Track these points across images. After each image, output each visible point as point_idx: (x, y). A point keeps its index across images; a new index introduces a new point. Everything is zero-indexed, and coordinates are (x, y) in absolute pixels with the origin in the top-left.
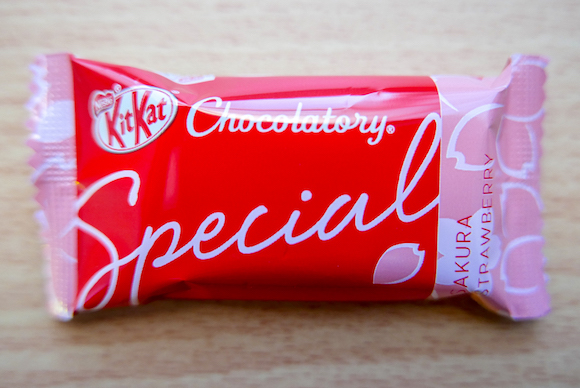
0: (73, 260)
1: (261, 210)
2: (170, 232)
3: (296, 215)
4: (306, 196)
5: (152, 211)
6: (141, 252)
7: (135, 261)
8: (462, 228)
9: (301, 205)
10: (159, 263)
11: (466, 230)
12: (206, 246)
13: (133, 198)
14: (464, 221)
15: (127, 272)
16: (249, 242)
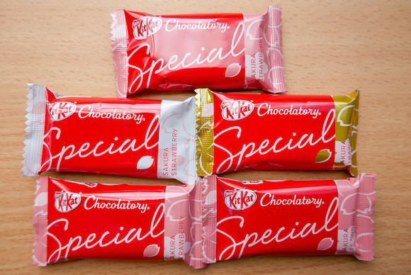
0: (46, 246)
2: (78, 240)
4: (122, 228)
5: (72, 233)
6: (69, 246)
7: (66, 248)
9: (120, 232)
10: (74, 249)
11: (173, 240)
12: (89, 244)
13: (66, 228)
15: (64, 251)
16: (103, 243)
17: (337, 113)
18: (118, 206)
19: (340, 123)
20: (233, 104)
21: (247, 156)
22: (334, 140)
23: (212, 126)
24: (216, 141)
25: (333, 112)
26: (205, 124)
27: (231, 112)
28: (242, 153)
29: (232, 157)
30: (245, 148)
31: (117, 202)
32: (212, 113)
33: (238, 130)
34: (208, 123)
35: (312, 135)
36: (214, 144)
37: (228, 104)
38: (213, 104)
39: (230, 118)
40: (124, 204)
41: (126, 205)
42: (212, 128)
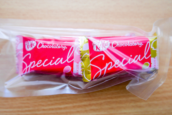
0: (22, 67)
1: (47, 60)
3: (52, 61)
4: (54, 58)
5: (32, 60)
6: (30, 66)
8: (77, 64)
9: (53, 59)
10: (32, 67)
11: (78, 64)
12: (39, 65)
14: (78, 63)
15: (28, 68)
16: (45, 65)
17: (151, 44)
18: (52, 47)
19: (152, 48)
20: (99, 43)
21: (109, 69)
22: (150, 57)
23: (89, 55)
24: (92, 63)
25: (149, 43)
26: (85, 54)
27: (98, 47)
28: (106, 68)
29: (101, 70)
30: (107, 65)
31: (52, 45)
32: (88, 48)
33: (103, 56)
34: (87, 53)
35: (140, 56)
36: (91, 64)
37: (97, 43)
38: (88, 43)
39: (98, 50)
40: (55, 46)
41: (56, 46)
42: (89, 56)
